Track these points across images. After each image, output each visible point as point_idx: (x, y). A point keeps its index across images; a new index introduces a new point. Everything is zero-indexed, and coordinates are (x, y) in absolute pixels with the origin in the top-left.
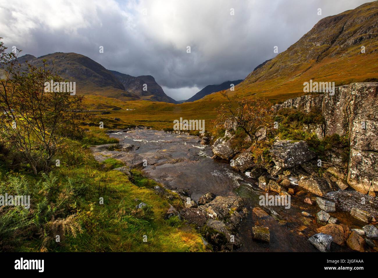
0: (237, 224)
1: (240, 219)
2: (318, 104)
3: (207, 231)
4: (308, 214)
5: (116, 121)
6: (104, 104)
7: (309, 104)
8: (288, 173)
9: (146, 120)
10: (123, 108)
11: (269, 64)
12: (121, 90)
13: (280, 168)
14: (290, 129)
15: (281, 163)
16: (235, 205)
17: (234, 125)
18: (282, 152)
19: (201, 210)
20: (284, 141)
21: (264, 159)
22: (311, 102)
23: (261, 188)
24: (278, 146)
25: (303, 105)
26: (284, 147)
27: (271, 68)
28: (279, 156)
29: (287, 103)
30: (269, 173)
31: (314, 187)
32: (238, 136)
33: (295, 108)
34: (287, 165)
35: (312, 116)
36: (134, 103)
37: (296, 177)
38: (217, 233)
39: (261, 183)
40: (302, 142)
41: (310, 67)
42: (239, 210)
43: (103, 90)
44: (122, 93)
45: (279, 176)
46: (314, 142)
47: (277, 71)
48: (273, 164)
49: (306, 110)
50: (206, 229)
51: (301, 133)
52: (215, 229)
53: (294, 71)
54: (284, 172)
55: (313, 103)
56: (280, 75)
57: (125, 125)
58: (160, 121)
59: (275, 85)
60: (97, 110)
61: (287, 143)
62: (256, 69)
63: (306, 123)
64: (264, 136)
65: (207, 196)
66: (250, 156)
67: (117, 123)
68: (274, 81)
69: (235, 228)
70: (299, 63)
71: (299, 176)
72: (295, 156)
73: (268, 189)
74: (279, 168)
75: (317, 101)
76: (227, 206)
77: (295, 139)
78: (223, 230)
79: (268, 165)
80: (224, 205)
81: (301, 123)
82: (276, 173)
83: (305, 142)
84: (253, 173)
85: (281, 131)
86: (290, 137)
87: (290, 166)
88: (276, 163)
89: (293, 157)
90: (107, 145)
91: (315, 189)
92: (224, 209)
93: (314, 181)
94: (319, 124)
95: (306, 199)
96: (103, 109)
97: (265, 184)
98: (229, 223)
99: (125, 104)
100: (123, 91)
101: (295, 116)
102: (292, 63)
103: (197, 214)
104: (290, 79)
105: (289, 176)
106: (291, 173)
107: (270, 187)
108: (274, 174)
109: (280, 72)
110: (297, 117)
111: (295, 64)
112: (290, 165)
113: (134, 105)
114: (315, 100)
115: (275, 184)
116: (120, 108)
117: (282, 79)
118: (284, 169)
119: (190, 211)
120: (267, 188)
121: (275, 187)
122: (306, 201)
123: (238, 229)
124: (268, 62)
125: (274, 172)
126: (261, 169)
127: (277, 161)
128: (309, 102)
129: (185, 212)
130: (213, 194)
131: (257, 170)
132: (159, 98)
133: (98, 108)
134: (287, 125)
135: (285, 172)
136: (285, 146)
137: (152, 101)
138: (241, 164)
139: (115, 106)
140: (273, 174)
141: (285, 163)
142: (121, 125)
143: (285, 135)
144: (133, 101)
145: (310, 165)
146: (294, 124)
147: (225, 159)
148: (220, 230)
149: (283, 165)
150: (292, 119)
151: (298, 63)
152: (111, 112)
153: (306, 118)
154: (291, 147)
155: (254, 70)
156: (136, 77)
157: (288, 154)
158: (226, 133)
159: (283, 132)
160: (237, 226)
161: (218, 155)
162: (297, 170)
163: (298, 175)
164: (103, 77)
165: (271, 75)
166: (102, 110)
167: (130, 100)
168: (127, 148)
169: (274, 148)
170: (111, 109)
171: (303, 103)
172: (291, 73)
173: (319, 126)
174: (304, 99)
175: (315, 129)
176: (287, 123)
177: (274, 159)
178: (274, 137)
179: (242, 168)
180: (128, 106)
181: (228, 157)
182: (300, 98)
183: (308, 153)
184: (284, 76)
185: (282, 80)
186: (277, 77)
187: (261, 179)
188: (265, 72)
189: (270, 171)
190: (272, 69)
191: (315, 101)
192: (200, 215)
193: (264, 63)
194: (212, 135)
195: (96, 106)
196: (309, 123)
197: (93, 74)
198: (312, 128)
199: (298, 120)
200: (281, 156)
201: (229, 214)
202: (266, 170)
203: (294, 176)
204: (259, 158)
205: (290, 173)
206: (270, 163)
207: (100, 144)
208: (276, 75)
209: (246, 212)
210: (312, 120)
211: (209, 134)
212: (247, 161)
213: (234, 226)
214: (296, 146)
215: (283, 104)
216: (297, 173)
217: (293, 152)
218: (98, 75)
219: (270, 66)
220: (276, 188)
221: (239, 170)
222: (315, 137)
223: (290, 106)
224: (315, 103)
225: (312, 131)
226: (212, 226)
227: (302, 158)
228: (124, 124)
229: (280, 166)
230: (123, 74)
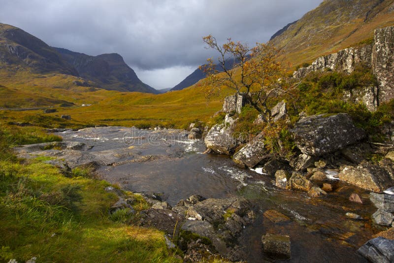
0: (237, 232)
1: (242, 226)
2: (366, 58)
3: (181, 236)
4: (357, 216)
5: (65, 119)
6: (47, 97)
7: (350, 60)
8: (322, 164)
9: (111, 118)
10: (77, 104)
11: (293, 29)
12: (73, 77)
13: (309, 158)
14: (323, 100)
15: (310, 147)
16: (234, 206)
17: (237, 106)
18: (310, 131)
19: (175, 213)
20: (314, 116)
21: (283, 145)
22: (353, 57)
23: (280, 186)
24: (304, 124)
25: (342, 63)
26: (313, 124)
27: (296, 34)
28: (306, 137)
29: (316, 63)
30: (292, 166)
31: (364, 180)
32: (244, 118)
33: (330, 70)
34: (319, 150)
35: (355, 76)
36: (93, 96)
37: (336, 170)
38: (197, 238)
39: (279, 179)
40: (342, 115)
41: (356, 30)
42: (242, 214)
43: (45, 77)
44: (74, 81)
45: (308, 170)
46: (362, 114)
47: (306, 38)
48: (298, 152)
49: (347, 70)
50: (180, 234)
51: (340, 105)
52: (194, 232)
53: (331, 37)
54: (315, 163)
55: (356, 57)
56: (310, 44)
57: (78, 125)
58: (133, 119)
59: (304, 59)
60: (36, 108)
61: (318, 118)
62: (273, 37)
63: (348, 88)
64: (282, 113)
65: (191, 199)
66: (262, 143)
67: (65, 122)
68: (302, 53)
69: (233, 237)
70: (339, 24)
71: (341, 168)
72: (331, 136)
73: (290, 186)
74: (307, 158)
75: (362, 54)
76: (220, 207)
77: (330, 112)
78: (208, 233)
79: (290, 154)
80: (216, 206)
81: (339, 89)
82: (303, 165)
83: (346, 115)
84: (267, 169)
85: (308, 103)
86: (322, 109)
87: (324, 151)
88: (302, 149)
89: (328, 138)
90: (42, 144)
91: (367, 183)
92: (215, 211)
93: (364, 169)
94: (367, 87)
95: (353, 196)
96: (45, 105)
97: (285, 180)
98: (223, 230)
99: (79, 97)
100: (76, 77)
101: (329, 78)
102: (327, 26)
103: (169, 216)
104: (325, 49)
105: (324, 169)
106: (327, 165)
107: (293, 182)
108: (300, 167)
109: (310, 40)
110: (333, 80)
111: (333, 27)
112: (324, 149)
113: (94, 98)
114: (359, 51)
115: (300, 178)
116: (73, 104)
117: (312, 49)
118: (315, 158)
119: (157, 213)
120: (288, 185)
121: (301, 182)
122: (352, 199)
123: (237, 239)
124: (291, 26)
125: (299, 165)
126: (279, 161)
127: (303, 145)
128: (350, 57)
129: (147, 214)
130: (201, 197)
131: (273, 163)
132: (131, 86)
133: (37, 105)
134: (317, 94)
135: (318, 163)
136: (315, 123)
137: (120, 91)
138: (247, 156)
139: (65, 100)
140: (298, 168)
141: (315, 147)
142: (72, 124)
143: (315, 108)
144: (91, 92)
145: (357, 150)
146: (328, 92)
147: (224, 154)
148: (203, 234)
149: (313, 151)
150: (325, 85)
151: (336, 25)
152: (58, 110)
153: (347, 80)
154: (325, 122)
155: (271, 40)
156: (95, 57)
157: (319, 133)
158: (226, 119)
159: (310, 104)
160: (236, 236)
161: (214, 149)
162: (337, 160)
163: (338, 166)
164: (44, 58)
165: (297, 45)
166: (44, 107)
167: (86, 91)
168: (74, 147)
169: (298, 127)
170: (57, 106)
171: (342, 60)
172: (327, 40)
173: (367, 90)
174: (342, 54)
175: (362, 97)
176: (318, 91)
177: (298, 142)
178: (298, 113)
179: (249, 162)
180: (84, 100)
181: (228, 150)
182: (337, 54)
183: (353, 131)
184: (317, 45)
185: (314, 52)
186: (306, 47)
187: (278, 174)
188: (287, 40)
189: (294, 163)
190: (297, 36)
191: (360, 54)
192: (173, 218)
193: (285, 28)
194: (205, 125)
195: (34, 101)
196: (351, 88)
197: (29, 54)
198: (358, 94)
199: (335, 85)
200: (309, 136)
201: (223, 218)
202: (287, 163)
203: (332, 168)
204: (276, 145)
205: (325, 164)
206: (294, 151)
207: (31, 143)
208: (304, 45)
209: (253, 217)
210: (357, 82)
211: (202, 123)
212: (258, 151)
213: (230, 234)
214: (332, 121)
215: (311, 66)
216: (337, 164)
217: (327, 130)
218: (37, 55)
219: (294, 32)
220: (303, 183)
221: (246, 165)
222: (363, 107)
223: (321, 67)
224: (360, 57)
225: (357, 99)
226: (189, 229)
227: (343, 138)
228: (77, 123)
229: (309, 154)
230: (75, 53)
